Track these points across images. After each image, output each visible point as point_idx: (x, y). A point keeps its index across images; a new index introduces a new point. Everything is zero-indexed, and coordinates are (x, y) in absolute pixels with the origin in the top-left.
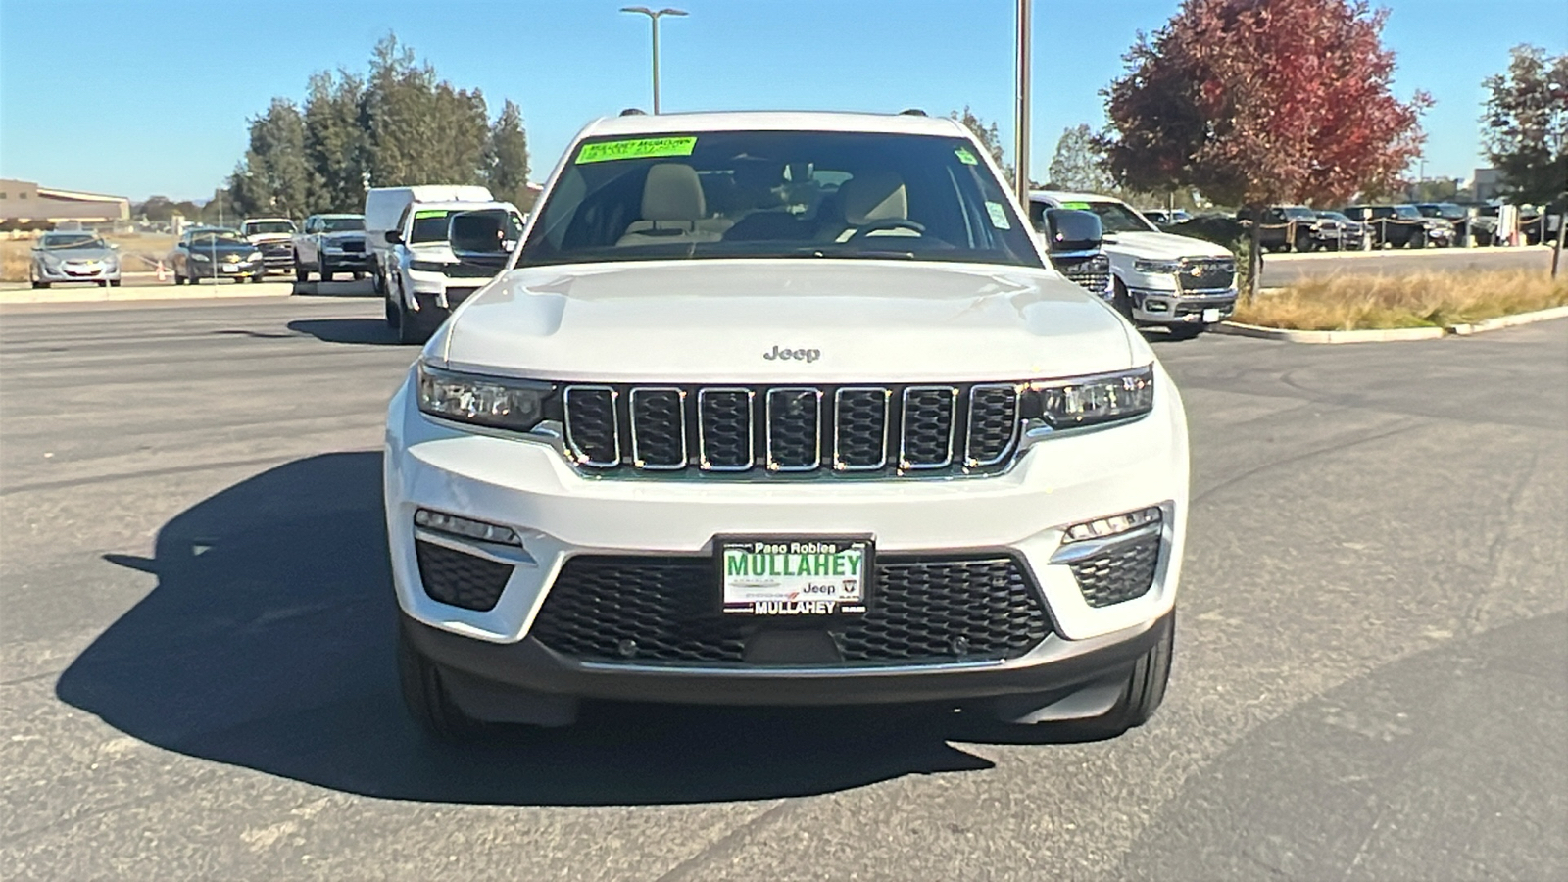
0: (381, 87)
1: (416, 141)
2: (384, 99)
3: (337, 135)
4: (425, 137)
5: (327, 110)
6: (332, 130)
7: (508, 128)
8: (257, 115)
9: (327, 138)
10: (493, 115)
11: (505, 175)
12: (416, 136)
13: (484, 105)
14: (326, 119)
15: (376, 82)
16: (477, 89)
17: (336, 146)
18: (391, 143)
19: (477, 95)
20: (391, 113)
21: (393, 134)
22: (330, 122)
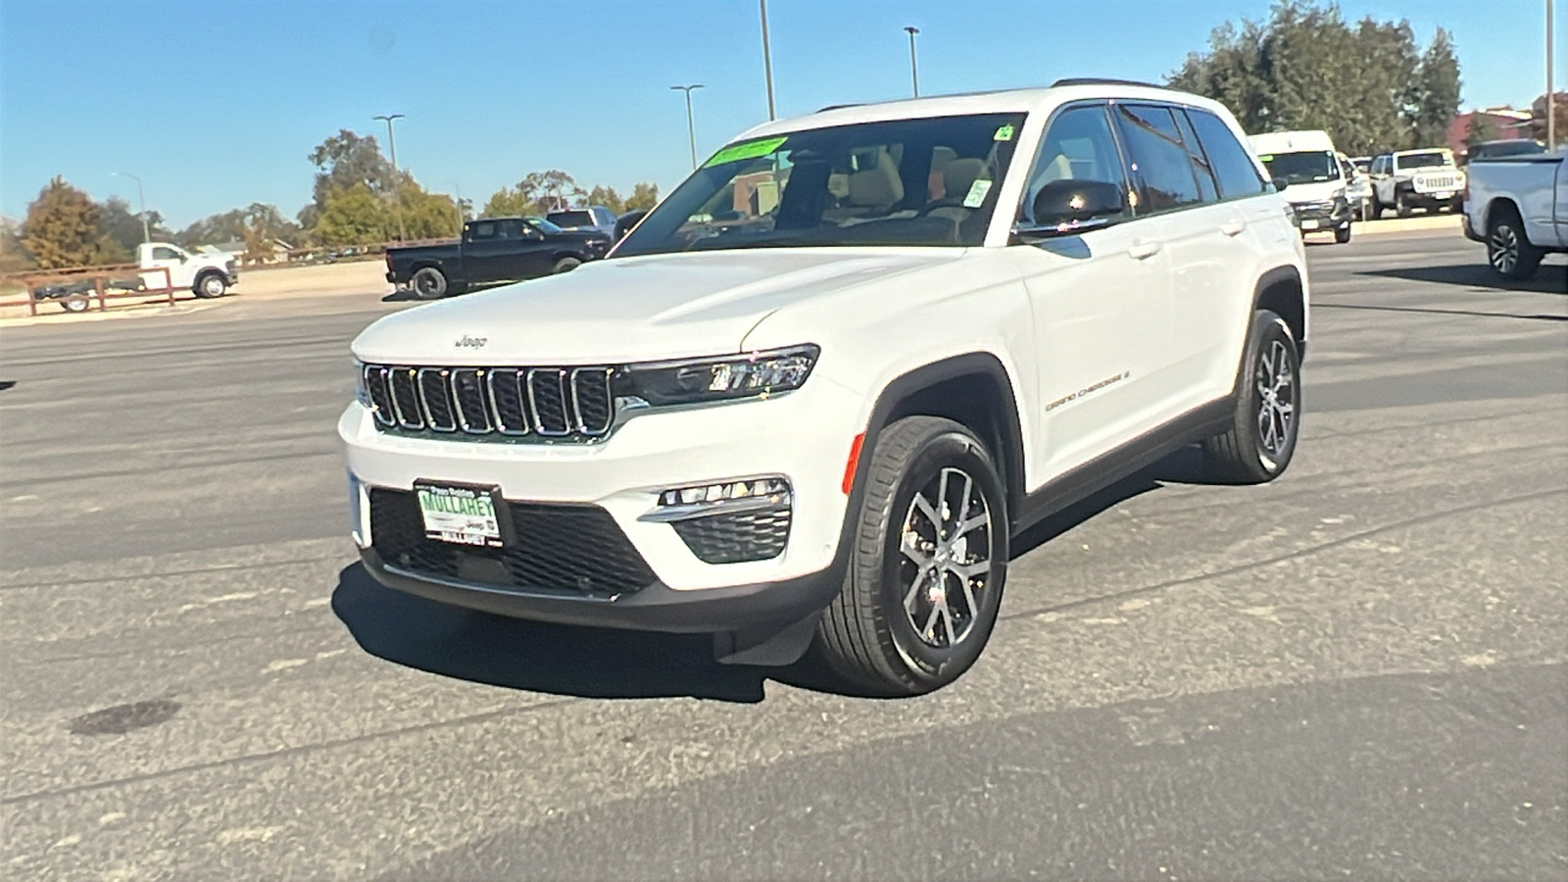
0: (1281, 31)
1: (1315, 84)
2: (1285, 45)
3: (1236, 85)
4: (1325, 78)
5: (1228, 61)
6: (1232, 80)
7: (1440, 58)
8: (1173, 72)
9: (1225, 89)
10: (1423, 45)
11: (1433, 110)
12: (1315, 79)
13: (1412, 36)
14: (1226, 70)
15: (1277, 26)
16: (1404, 20)
17: (1234, 96)
18: (1288, 88)
19: (1405, 27)
20: (1289, 58)
21: (1291, 79)
22: (1230, 72)
